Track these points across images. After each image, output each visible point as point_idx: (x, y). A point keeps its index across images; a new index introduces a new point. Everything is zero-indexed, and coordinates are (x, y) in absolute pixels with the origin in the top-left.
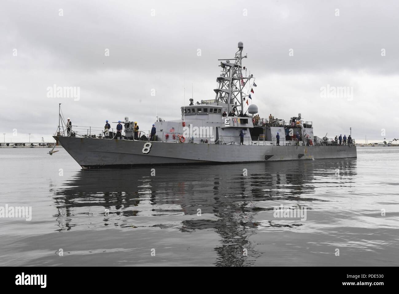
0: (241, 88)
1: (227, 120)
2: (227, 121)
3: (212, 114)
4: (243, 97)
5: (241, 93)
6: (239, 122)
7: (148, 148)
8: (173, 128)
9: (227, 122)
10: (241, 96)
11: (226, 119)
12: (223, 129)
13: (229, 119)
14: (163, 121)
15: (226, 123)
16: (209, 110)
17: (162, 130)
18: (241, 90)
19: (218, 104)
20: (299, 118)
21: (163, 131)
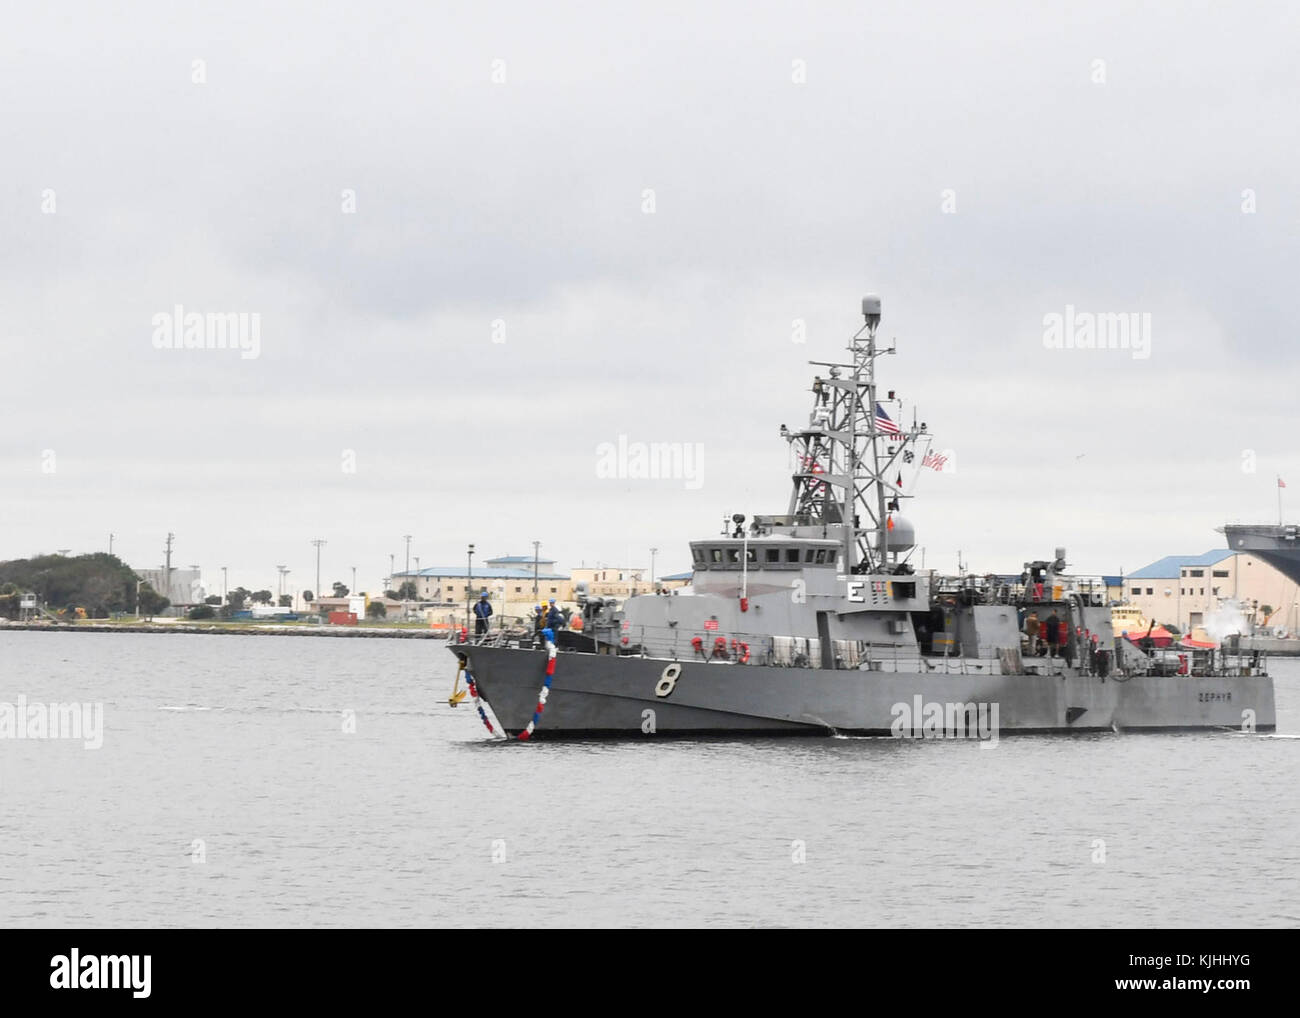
0: (880, 470)
1: (853, 588)
2: (854, 591)
3: (811, 567)
4: (887, 501)
5: (880, 485)
6: (890, 592)
7: (671, 680)
8: (714, 617)
9: (854, 595)
10: (881, 498)
11: (850, 585)
12: (842, 617)
13: (860, 585)
14: (672, 594)
15: (851, 598)
16: (803, 556)
17: (676, 623)
18: (879, 475)
19: (825, 534)
20: (1058, 567)
21: (677, 626)
